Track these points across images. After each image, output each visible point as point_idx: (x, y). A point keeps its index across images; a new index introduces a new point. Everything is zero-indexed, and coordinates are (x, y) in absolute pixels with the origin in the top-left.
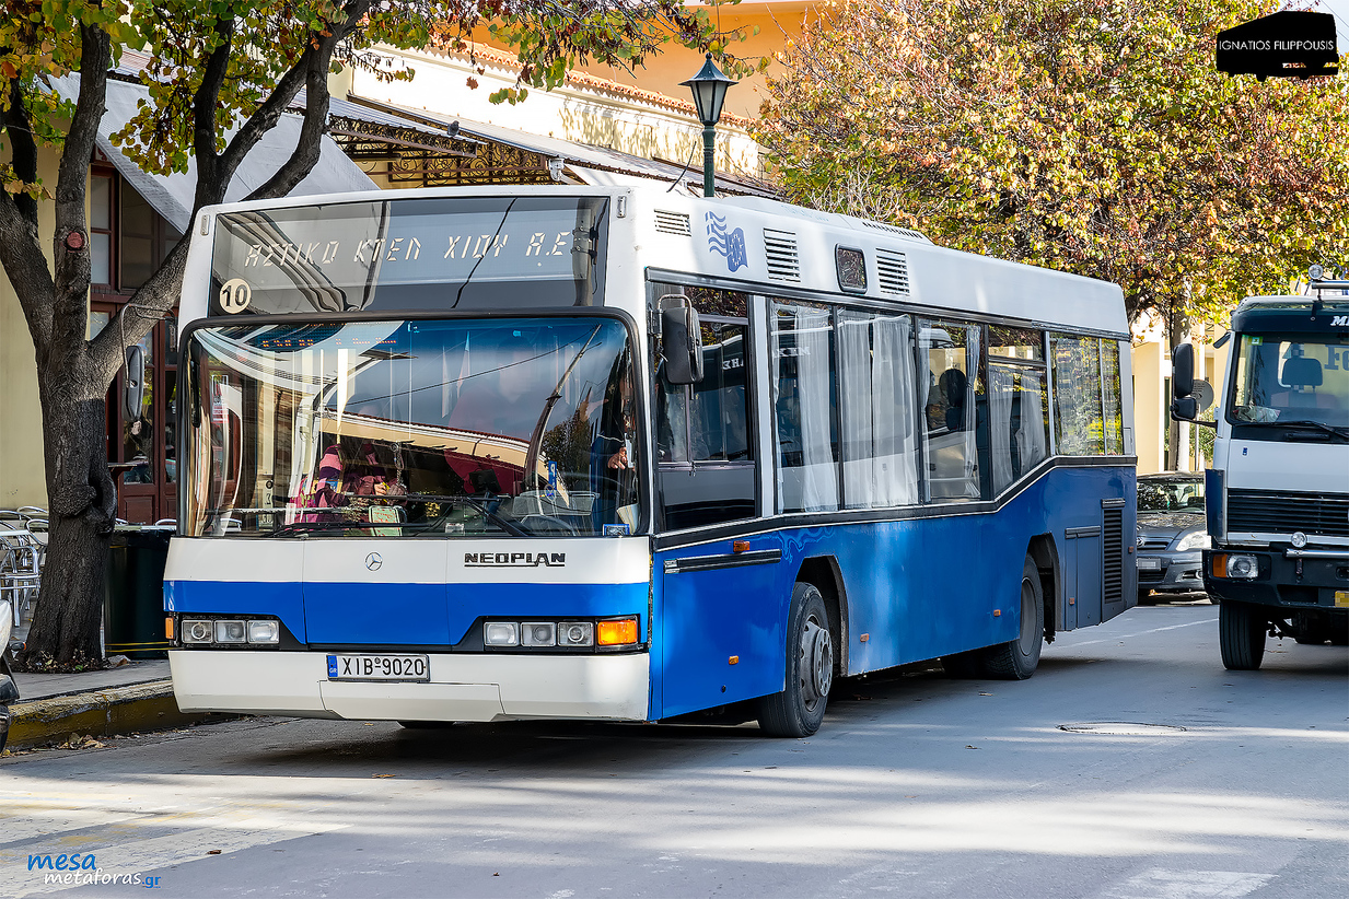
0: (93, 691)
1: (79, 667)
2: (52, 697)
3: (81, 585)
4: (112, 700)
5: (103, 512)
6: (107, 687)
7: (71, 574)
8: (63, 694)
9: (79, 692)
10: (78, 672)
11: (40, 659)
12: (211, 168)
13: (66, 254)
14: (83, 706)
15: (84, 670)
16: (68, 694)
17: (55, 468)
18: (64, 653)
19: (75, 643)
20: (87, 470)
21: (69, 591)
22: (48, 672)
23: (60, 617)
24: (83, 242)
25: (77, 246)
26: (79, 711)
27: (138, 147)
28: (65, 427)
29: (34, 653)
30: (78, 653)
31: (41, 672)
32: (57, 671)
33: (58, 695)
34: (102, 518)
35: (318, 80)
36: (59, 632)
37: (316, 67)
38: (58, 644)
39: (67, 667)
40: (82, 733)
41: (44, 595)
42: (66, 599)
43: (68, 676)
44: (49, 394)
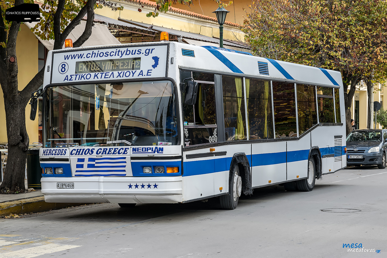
0: (18, 200)
1: (17, 192)
2: (4, 202)
3: (18, 167)
4: (24, 203)
5: (24, 144)
6: (23, 199)
7: (15, 163)
8: (8, 201)
9: (13, 200)
10: (17, 193)
11: (5, 190)
12: (59, 37)
13: (10, 64)
14: (14, 205)
15: (19, 193)
16: (10, 201)
17: (9, 130)
18: (12, 188)
19: (16, 185)
20: (19, 131)
21: (14, 169)
22: (7, 194)
23: (12, 176)
24: (15, 60)
25: (13, 61)
26: (13, 206)
27: (40, 32)
28: (12, 118)
29: (4, 188)
30: (17, 188)
31: (5, 194)
32: (10, 193)
33: (7, 201)
34: (24, 146)
35: (91, 9)
36: (11, 181)
37: (90, 5)
38: (11, 185)
39: (13, 192)
40: (14, 214)
41: (6, 170)
42: (13, 171)
43: (13, 195)
44: (7, 108)
